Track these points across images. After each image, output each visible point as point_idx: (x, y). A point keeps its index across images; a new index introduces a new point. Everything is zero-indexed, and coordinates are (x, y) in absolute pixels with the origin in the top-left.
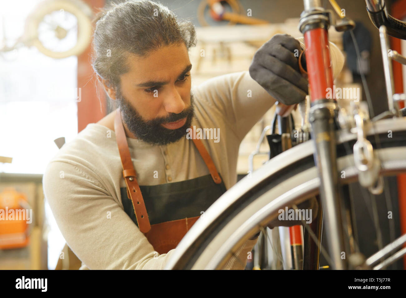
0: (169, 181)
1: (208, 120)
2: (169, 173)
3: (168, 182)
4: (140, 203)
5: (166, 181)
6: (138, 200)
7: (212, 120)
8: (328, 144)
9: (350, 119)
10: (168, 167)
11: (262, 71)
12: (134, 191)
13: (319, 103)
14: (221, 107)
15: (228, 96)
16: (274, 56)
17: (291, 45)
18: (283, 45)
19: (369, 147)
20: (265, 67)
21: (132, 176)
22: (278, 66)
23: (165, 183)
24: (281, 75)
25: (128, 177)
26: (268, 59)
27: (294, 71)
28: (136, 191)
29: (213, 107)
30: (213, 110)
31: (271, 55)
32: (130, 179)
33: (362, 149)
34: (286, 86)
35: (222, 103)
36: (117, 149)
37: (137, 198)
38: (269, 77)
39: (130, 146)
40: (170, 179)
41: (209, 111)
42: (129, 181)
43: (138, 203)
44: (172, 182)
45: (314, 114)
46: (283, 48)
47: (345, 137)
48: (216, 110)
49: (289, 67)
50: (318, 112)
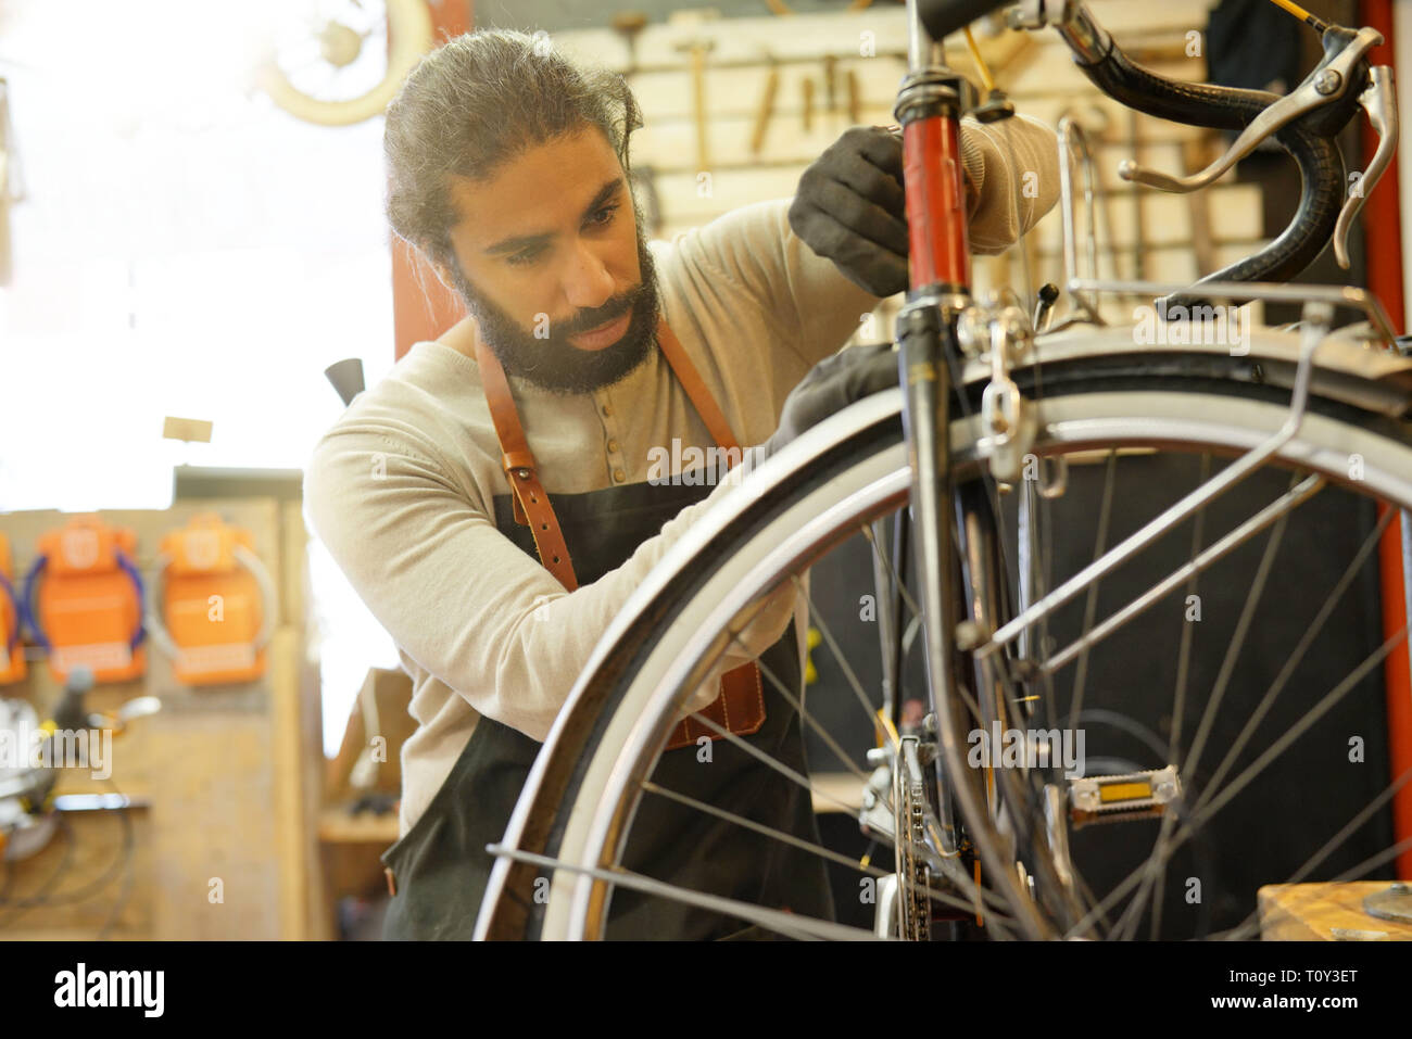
0: (617, 481)
1: (725, 320)
2: (616, 461)
3: (616, 484)
4: (548, 527)
5: (611, 483)
6: (544, 522)
7: (734, 321)
8: (933, 388)
9: (981, 332)
10: (613, 446)
11: (817, 221)
12: (534, 501)
13: (927, 294)
14: (760, 288)
15: (778, 262)
16: (846, 184)
17: (882, 155)
18: (865, 157)
19: (1014, 396)
20: (822, 210)
21: (527, 466)
22: (853, 208)
23: (608, 486)
24: (861, 229)
25: (515, 470)
26: (831, 191)
27: (889, 217)
28: (538, 501)
29: (739, 287)
30: (737, 295)
31: (837, 180)
32: (521, 474)
33: (1000, 400)
34: (871, 256)
35: (761, 275)
36: (485, 404)
37: (540, 517)
38: (834, 234)
39: (517, 398)
40: (620, 476)
41: (729, 298)
42: (517, 478)
43: (545, 528)
44: (626, 483)
45: (907, 320)
46: (866, 164)
47: (972, 374)
48: (747, 294)
49: (879, 210)
50: (917, 315)
